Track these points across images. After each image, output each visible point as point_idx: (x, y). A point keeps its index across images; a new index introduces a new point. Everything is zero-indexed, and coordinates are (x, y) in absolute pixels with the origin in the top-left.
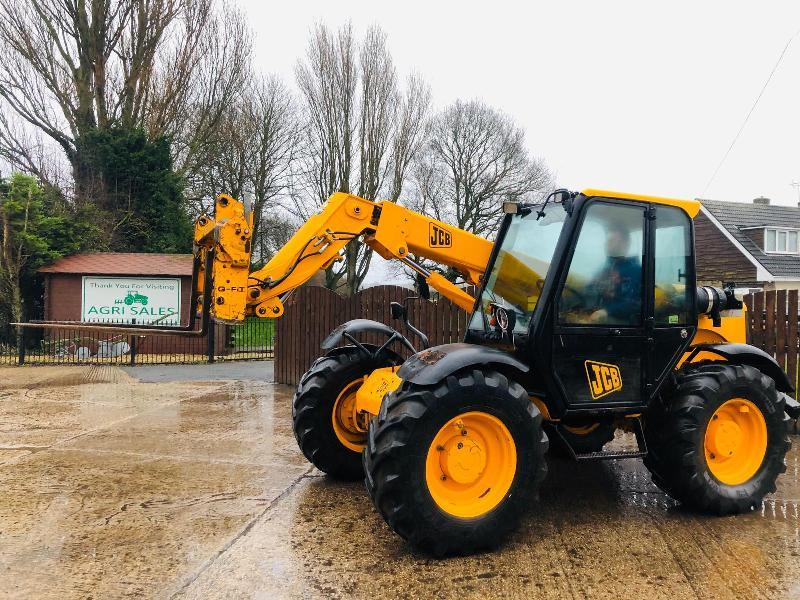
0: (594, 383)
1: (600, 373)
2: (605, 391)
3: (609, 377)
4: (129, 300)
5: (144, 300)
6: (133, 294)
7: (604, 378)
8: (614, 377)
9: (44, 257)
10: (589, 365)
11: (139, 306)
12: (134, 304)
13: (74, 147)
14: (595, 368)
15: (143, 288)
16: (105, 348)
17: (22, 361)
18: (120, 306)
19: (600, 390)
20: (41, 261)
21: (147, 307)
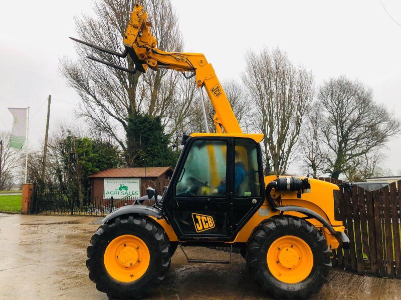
0: (197, 224)
1: (201, 220)
2: (204, 228)
3: (206, 222)
4: (121, 188)
5: (126, 188)
6: (123, 186)
7: (203, 222)
8: (209, 222)
9: (91, 171)
10: (195, 216)
11: (124, 191)
12: (123, 190)
13: (127, 123)
14: (198, 217)
15: (126, 183)
16: (105, 209)
17: (72, 214)
18: (117, 191)
19: (201, 228)
20: (90, 173)
21: (128, 191)
